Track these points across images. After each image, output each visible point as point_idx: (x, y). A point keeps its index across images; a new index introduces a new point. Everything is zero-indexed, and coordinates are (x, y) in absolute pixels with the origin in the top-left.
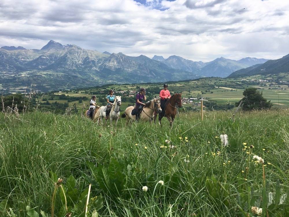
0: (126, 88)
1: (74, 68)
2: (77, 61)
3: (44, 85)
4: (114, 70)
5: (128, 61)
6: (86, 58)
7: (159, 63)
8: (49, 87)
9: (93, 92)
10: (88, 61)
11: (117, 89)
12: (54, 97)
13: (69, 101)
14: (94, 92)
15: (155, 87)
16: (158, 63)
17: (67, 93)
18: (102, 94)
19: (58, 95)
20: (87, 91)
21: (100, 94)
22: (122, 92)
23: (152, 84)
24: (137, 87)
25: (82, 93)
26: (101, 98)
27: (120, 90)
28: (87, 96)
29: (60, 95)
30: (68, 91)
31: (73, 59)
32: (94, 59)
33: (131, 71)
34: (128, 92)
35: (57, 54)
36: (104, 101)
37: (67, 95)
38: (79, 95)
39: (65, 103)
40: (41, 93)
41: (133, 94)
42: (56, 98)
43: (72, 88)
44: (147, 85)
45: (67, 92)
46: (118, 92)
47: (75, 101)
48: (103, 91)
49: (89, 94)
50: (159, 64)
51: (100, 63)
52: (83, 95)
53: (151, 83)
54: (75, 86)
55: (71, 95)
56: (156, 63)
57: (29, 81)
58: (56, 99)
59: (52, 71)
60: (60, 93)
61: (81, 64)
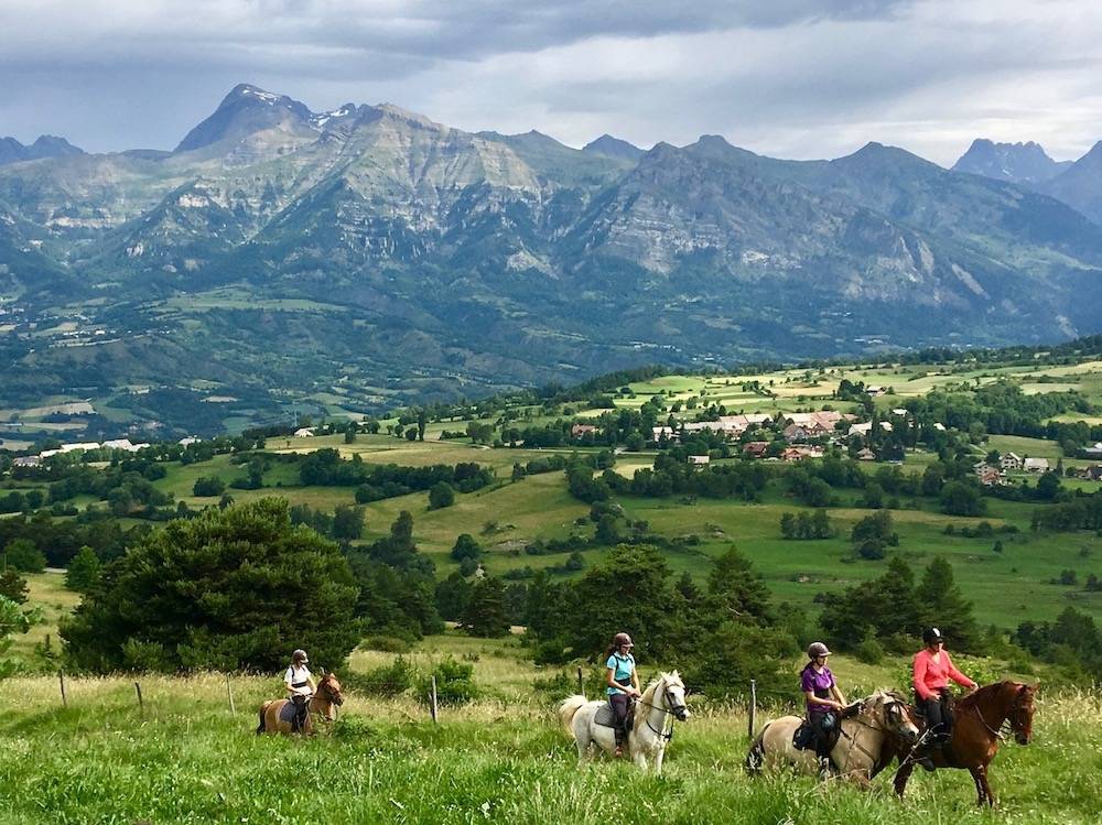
0: (759, 394)
1: (391, 265)
2: (409, 218)
3: (199, 385)
4: (663, 270)
5: (771, 197)
6: (470, 190)
7: (1009, 197)
8: (226, 399)
9: (521, 427)
10: (480, 209)
11: (691, 404)
12: (267, 469)
13: (363, 499)
14: (526, 432)
15: (984, 381)
16: (1005, 201)
17: (349, 440)
18: (587, 441)
19: (293, 458)
20: (484, 422)
21: (572, 442)
22: (727, 424)
23: (960, 358)
24: (845, 384)
25: (446, 436)
26: (580, 469)
27: (714, 414)
28: (484, 456)
29: (305, 451)
30: (354, 425)
31: (383, 202)
32: (526, 194)
33: (791, 270)
34: (777, 425)
35: (279, 177)
36: (602, 497)
37: (350, 457)
38: (432, 449)
39: (338, 511)
40: (185, 442)
41: (814, 443)
42: (275, 474)
43: (374, 399)
44: (922, 367)
45: (350, 432)
46: (701, 425)
47: (405, 494)
48: (591, 422)
49: (497, 446)
50: (1013, 204)
51: (567, 224)
52: (455, 455)
53: (948, 356)
54: (395, 392)
55: (377, 453)
56: (986, 201)
57: (106, 365)
58: (279, 485)
59: (244, 290)
60: (304, 444)
61: (435, 234)
